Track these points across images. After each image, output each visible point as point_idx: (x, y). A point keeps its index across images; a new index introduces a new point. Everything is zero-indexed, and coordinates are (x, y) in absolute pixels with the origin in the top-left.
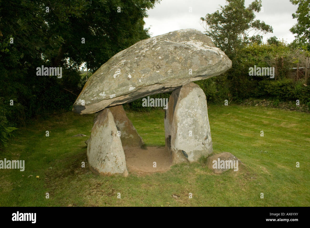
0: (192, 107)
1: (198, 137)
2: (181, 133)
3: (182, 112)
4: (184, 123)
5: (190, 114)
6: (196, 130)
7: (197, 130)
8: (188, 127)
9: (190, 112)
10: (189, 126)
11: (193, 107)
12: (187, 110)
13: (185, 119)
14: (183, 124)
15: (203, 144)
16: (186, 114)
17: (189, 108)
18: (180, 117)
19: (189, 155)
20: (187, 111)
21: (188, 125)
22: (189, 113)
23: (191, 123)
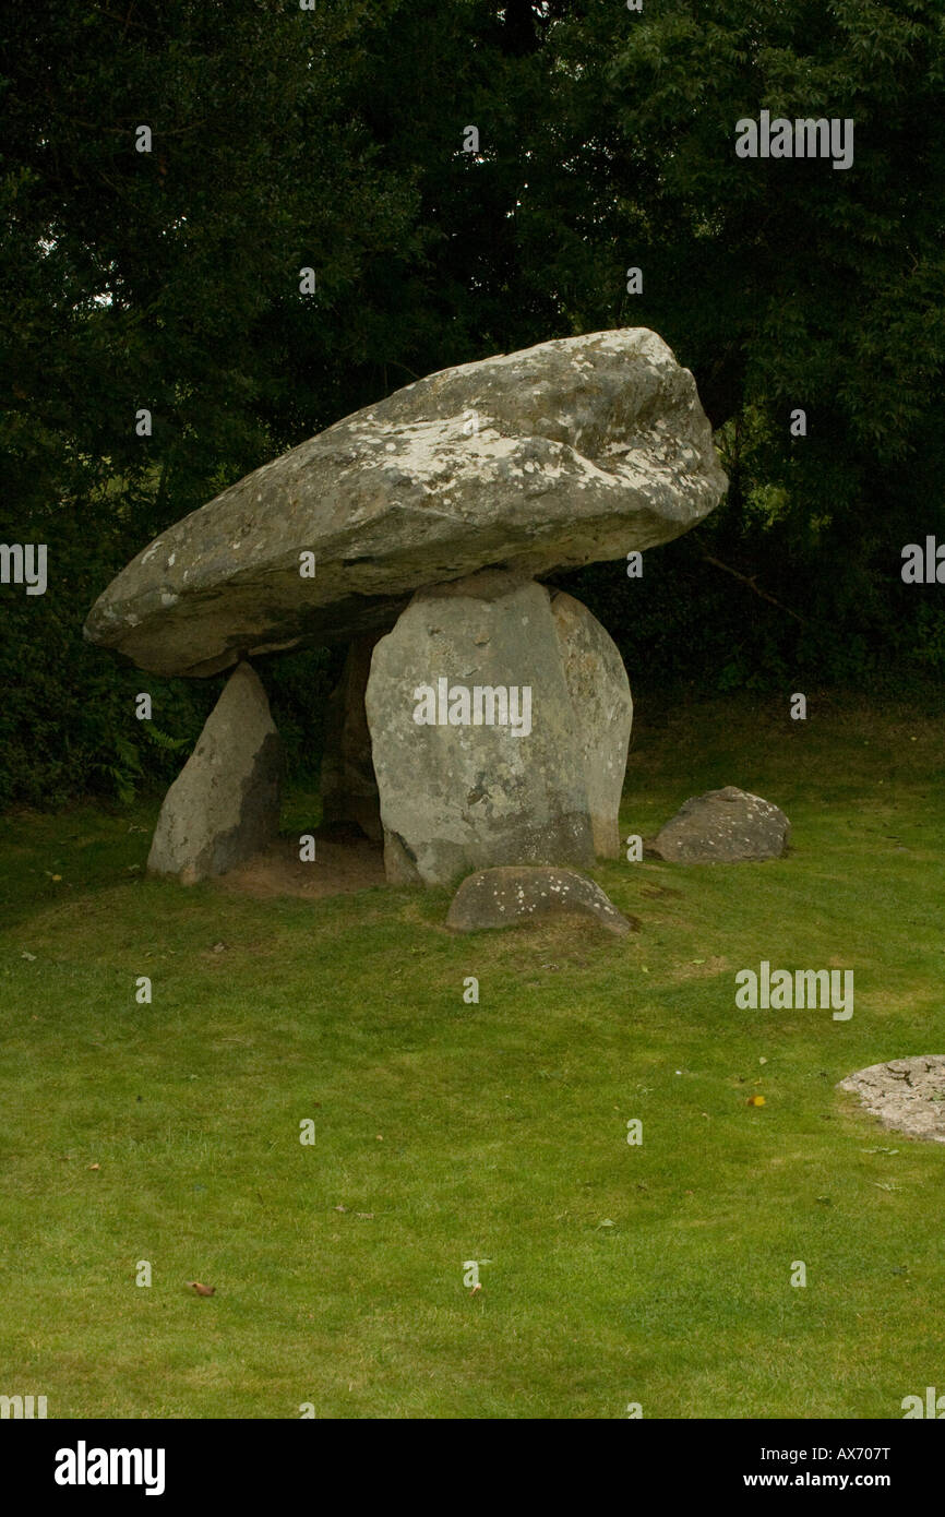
0: (410, 671)
1: (444, 789)
2: (383, 766)
3: (384, 689)
4: (391, 728)
5: (405, 696)
6: (434, 762)
7: (436, 759)
8: (406, 744)
9: (405, 689)
10: (411, 743)
11: (414, 672)
12: (393, 681)
13: (393, 713)
14: (389, 733)
15: (464, 819)
16: (393, 696)
17: (398, 674)
18: (376, 704)
19: (419, 855)
20: (395, 686)
21: (405, 737)
22: (402, 693)
23: (412, 732)
